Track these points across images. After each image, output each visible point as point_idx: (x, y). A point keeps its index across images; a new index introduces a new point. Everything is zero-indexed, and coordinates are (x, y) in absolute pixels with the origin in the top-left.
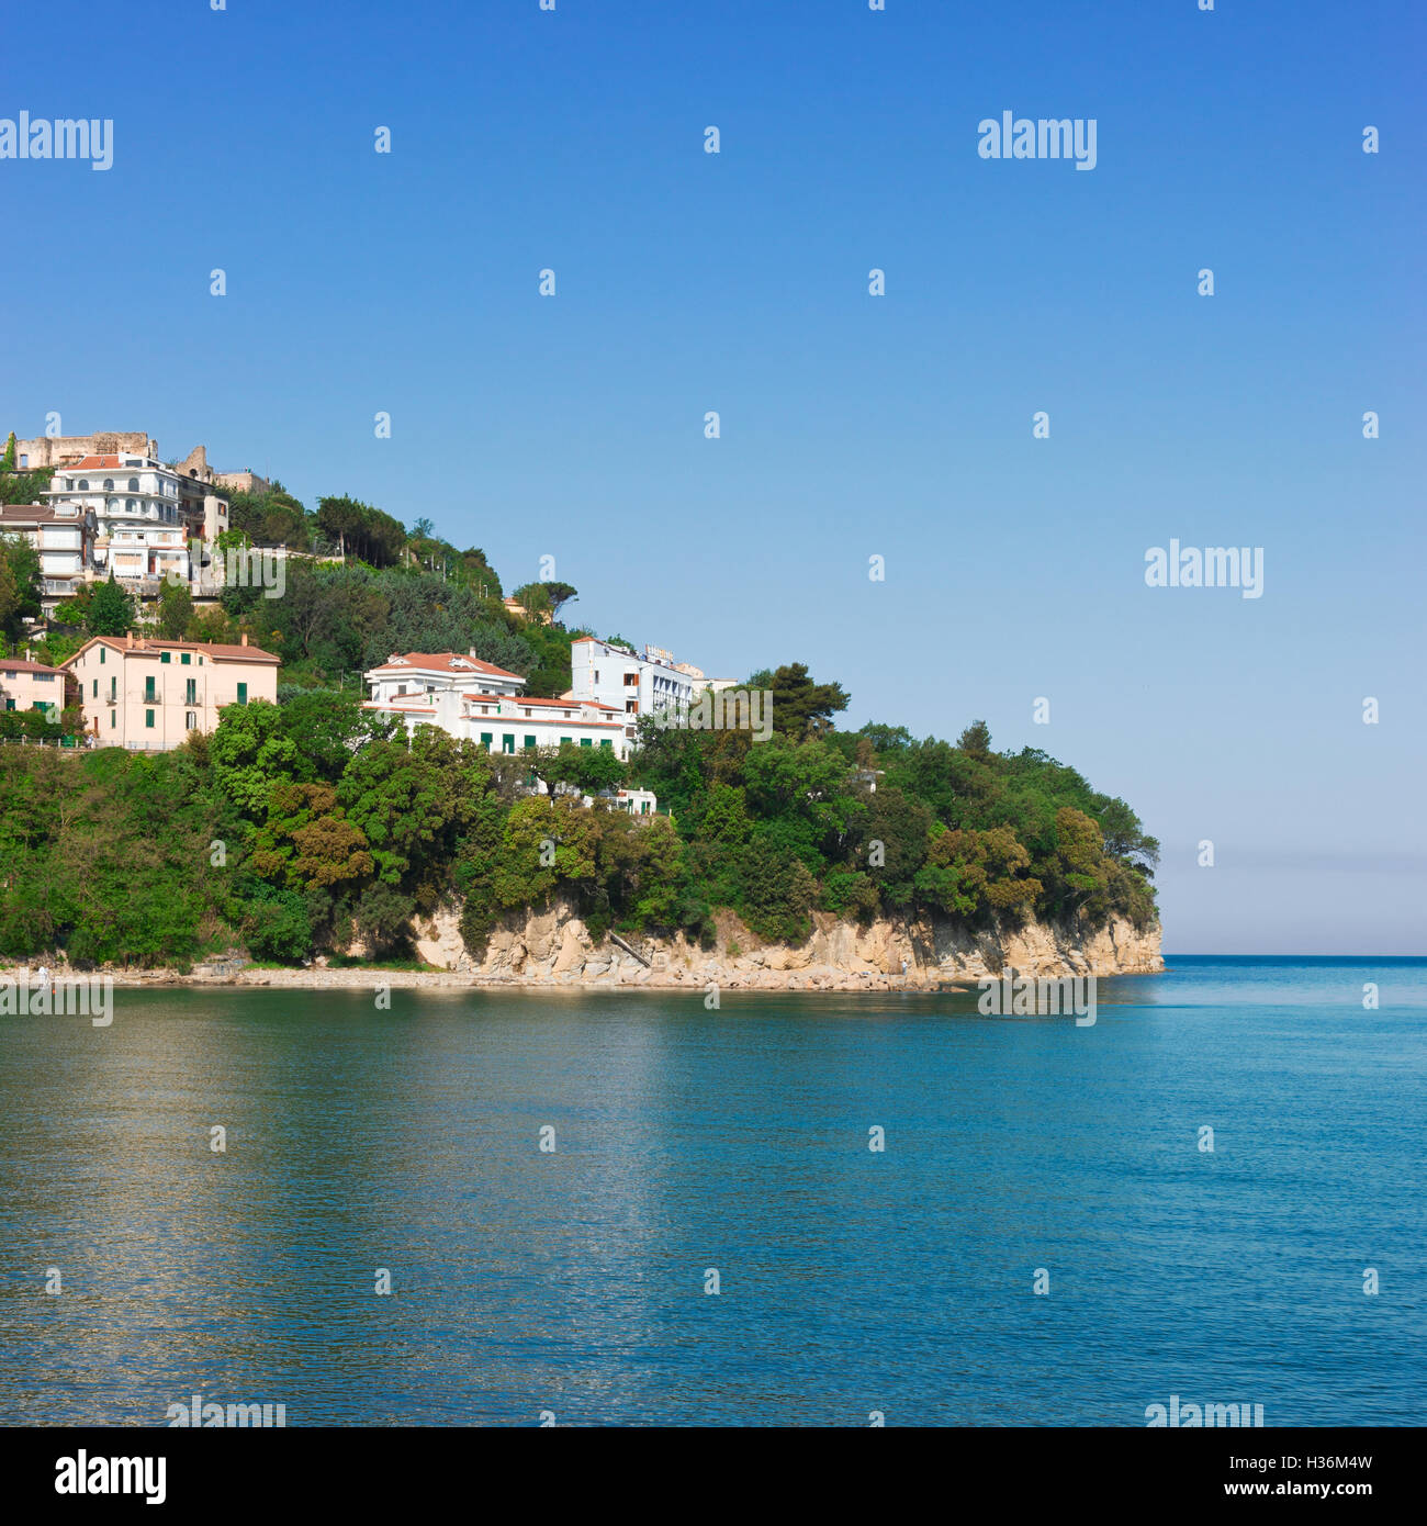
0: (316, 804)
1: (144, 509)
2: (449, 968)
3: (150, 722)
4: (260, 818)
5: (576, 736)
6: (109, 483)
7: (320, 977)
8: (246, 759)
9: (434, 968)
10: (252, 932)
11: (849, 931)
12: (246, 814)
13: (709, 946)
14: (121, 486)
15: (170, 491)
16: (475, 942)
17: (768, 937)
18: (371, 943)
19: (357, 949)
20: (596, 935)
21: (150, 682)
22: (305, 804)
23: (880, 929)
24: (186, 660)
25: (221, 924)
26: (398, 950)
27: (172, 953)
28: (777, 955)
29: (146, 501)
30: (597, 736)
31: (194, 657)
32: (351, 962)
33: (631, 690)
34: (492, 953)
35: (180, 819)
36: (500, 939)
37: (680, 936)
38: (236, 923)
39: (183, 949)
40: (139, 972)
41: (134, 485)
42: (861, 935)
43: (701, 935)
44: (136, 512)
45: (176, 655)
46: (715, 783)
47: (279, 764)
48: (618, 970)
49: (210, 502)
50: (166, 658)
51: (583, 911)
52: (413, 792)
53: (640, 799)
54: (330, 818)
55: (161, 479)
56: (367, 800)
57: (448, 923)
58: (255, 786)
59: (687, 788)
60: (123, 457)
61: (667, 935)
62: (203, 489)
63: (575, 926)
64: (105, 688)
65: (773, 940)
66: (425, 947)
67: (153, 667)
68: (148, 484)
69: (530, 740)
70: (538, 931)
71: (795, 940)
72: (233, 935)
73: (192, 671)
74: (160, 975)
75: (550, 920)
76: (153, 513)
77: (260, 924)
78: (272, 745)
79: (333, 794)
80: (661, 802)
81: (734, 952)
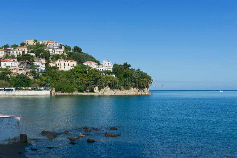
0: (85, 76)
1: (57, 47)
2: (97, 92)
3: (64, 68)
4: (78, 77)
5: (107, 69)
6: (54, 45)
7: (85, 94)
8: (77, 71)
9: (96, 92)
10: (79, 89)
11: (133, 88)
12: (77, 77)
13: (121, 90)
14: (55, 45)
15: (60, 45)
16: (99, 90)
17: (126, 89)
18: (90, 90)
19: (88, 91)
20: (111, 89)
21: (65, 64)
22: (83, 76)
23: (135, 88)
24: (68, 62)
25: (76, 88)
26: (92, 91)
27: (71, 91)
28: (127, 91)
29: (57, 46)
30: (109, 69)
31: (68, 61)
32: (88, 92)
33: (109, 65)
34: (101, 91)
35: (71, 77)
36: (102, 89)
37: (118, 89)
38: (77, 88)
39: (72, 91)
40: (68, 93)
41: (56, 45)
42: (134, 89)
43: (120, 89)
44: (56, 48)
45: (67, 61)
46: (120, 74)
47: (81, 72)
48: (113, 93)
49: (63, 47)
50: (66, 61)
51: (110, 87)
52: (94, 75)
53: (113, 75)
54: (86, 77)
55: (59, 44)
56: (90, 76)
57: (97, 88)
58: (78, 74)
59: (117, 74)
60: (55, 42)
61: (117, 89)
62: (62, 45)
63: (109, 88)
64: (60, 64)
65: (126, 90)
66: (95, 90)
67: (65, 62)
68: (58, 45)
69: (103, 70)
70: (106, 89)
71: (128, 89)
72: (77, 89)
73: (68, 63)
74: (70, 93)
75: (107, 88)
76: (58, 48)
77: (80, 88)
78: (80, 70)
79: (86, 75)
80: (115, 76)
81: (123, 91)
